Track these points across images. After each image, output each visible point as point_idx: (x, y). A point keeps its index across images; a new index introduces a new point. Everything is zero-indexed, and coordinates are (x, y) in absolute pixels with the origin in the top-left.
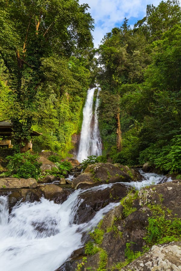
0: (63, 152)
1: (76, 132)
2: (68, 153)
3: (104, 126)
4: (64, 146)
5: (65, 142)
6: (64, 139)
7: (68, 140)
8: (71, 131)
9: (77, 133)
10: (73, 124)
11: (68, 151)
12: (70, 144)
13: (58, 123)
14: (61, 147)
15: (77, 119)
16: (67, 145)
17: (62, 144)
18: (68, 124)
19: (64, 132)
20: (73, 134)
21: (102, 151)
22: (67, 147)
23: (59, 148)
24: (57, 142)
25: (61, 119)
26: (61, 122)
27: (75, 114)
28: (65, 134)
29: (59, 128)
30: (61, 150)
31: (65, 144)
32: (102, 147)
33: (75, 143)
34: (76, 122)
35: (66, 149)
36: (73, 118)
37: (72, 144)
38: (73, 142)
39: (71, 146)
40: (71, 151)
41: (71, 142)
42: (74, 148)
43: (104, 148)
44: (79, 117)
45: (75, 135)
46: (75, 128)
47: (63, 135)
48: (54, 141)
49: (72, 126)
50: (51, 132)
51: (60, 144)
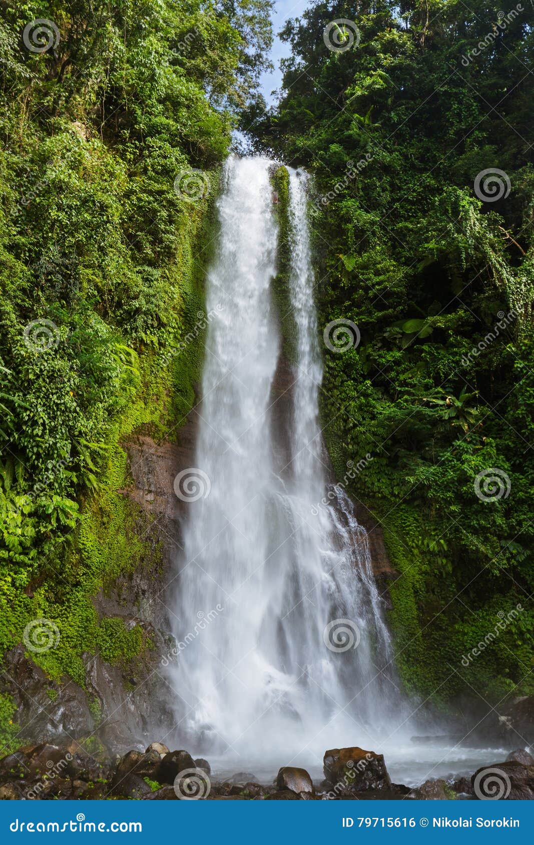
0: (41, 595)
1: (156, 417)
2: (102, 614)
4: (65, 529)
5: (79, 493)
10: (131, 351)
11: (99, 583)
12: (117, 517)
14: (29, 533)
15: (163, 316)
16: (87, 518)
22: (89, 539)
30: (23, 576)
31: (69, 503)
32: (375, 558)
33: (150, 507)
34: (155, 339)
35: (81, 561)
36: (136, 304)
37: (130, 522)
38: (136, 495)
39: (121, 538)
40: (125, 593)
41: (124, 499)
42: (142, 559)
43: (396, 565)
44: (174, 308)
45: (148, 440)
46: (147, 385)
47: (69, 401)
49: (130, 363)
51: (21, 500)
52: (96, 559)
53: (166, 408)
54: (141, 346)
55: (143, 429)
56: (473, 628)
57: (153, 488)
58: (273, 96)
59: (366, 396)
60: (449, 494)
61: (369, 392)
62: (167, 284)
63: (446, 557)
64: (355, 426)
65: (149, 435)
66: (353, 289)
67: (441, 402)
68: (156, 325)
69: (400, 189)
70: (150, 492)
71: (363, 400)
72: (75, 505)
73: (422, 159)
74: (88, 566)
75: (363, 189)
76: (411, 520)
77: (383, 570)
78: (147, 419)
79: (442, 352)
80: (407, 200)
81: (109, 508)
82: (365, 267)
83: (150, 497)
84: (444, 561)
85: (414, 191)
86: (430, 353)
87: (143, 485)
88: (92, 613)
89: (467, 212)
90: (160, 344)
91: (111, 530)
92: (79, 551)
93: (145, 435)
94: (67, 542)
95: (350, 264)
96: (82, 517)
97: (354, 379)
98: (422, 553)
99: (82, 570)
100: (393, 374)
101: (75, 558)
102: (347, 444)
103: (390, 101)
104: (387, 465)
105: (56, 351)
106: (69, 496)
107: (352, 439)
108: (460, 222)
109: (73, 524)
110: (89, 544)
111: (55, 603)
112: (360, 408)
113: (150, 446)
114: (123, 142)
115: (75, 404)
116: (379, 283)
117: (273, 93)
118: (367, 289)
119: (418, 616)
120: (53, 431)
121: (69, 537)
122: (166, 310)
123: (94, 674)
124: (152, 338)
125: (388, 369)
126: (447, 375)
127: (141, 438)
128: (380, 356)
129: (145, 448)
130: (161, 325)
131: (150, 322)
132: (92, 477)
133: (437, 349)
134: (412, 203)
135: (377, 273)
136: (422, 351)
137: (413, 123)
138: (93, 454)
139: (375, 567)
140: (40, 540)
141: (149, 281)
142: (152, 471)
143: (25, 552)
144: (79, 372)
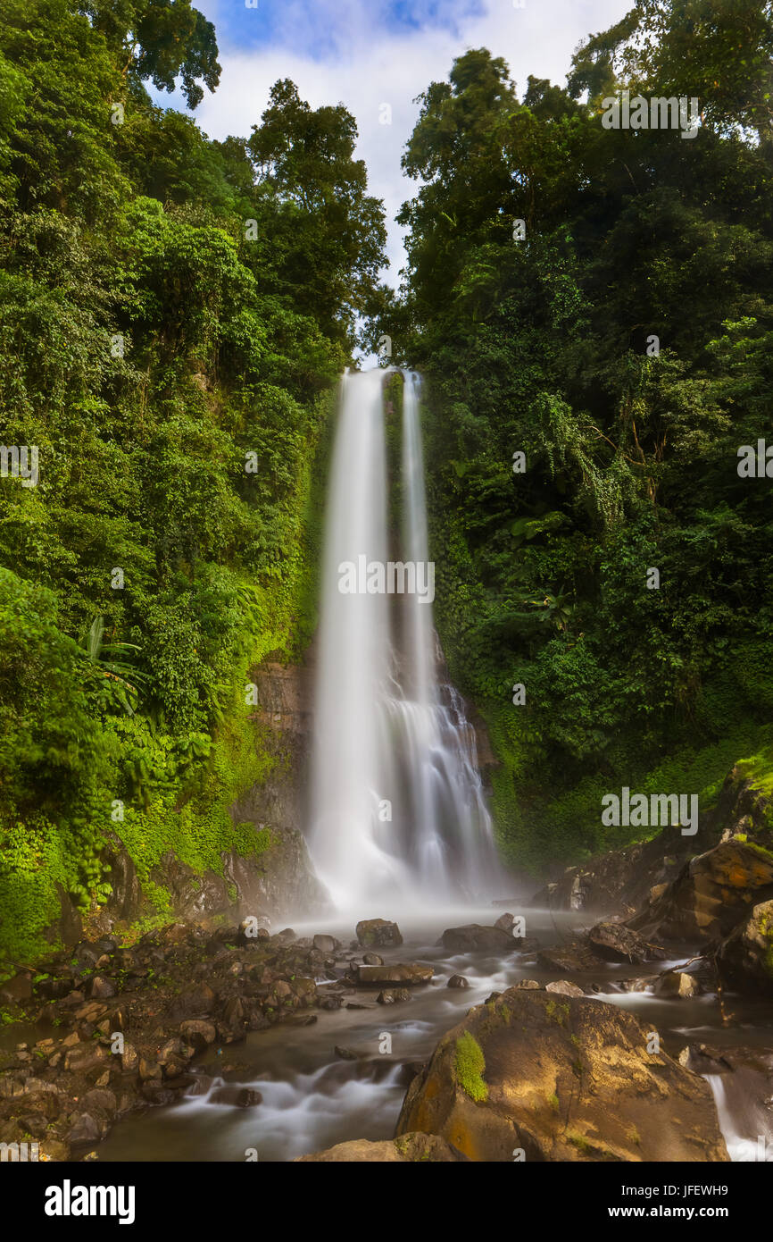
0: (187, 810)
1: (282, 644)
2: (237, 820)
4: (202, 758)
5: (211, 727)
6: (203, 696)
7: (230, 705)
8: (249, 639)
9: (289, 652)
10: (255, 589)
11: (234, 796)
12: (248, 738)
13: (147, 555)
14: (173, 765)
15: (285, 550)
16: (220, 746)
17: (185, 741)
18: (222, 579)
19: (197, 635)
20: (257, 658)
21: (486, 782)
22: (222, 763)
23: (152, 776)
24: (135, 726)
25: (173, 528)
26: (174, 555)
27: (267, 518)
28: (205, 656)
29: (159, 603)
30: (171, 798)
31: (203, 736)
32: (480, 751)
33: (278, 726)
34: (278, 572)
35: (218, 780)
36: (257, 545)
37: (260, 742)
38: (263, 718)
39: (253, 756)
40: (258, 801)
41: (253, 723)
42: (272, 771)
43: (499, 755)
44: (296, 538)
45: (276, 665)
46: (272, 615)
47: (193, 657)
48: (111, 720)
49: (254, 600)
50: (82, 629)
51: (164, 740)
52: (230, 777)
53: (291, 633)
54: (265, 581)
55: (270, 657)
56: (564, 807)
57: (279, 709)
58: (401, 276)
59: (478, 598)
60: (541, 692)
61: (482, 594)
62: (287, 517)
63: (542, 747)
64: (467, 629)
65: (277, 661)
66: (465, 494)
67: (539, 604)
68: (278, 558)
69: (510, 383)
70: (277, 713)
71: (475, 603)
72: (208, 738)
73: (531, 350)
74: (222, 784)
75: (473, 390)
77: (487, 761)
78: (275, 646)
79: (543, 554)
80: (516, 395)
81: (240, 733)
82: (475, 471)
83: (278, 718)
84: (540, 750)
85: (524, 385)
86: (532, 556)
87: (271, 708)
88: (229, 820)
89: (556, 419)
90: (284, 575)
91: (243, 752)
92: (215, 773)
93: (272, 661)
94: (204, 767)
95: (461, 470)
96: (215, 746)
97: (469, 582)
98: (522, 744)
99: (219, 787)
100: (502, 576)
101: (212, 779)
102: (461, 646)
103: (496, 294)
104: (495, 665)
105: (181, 616)
106: (203, 731)
107: (465, 641)
108: (550, 429)
109: (207, 753)
110: (223, 767)
111: (200, 814)
112: (474, 611)
113: (278, 671)
114: (239, 388)
115: (198, 660)
116: (487, 488)
117: (401, 272)
118: (477, 494)
119: (518, 799)
120: (183, 683)
121: (206, 763)
122: (287, 542)
123: (231, 867)
124: (274, 571)
125: (498, 571)
126: (546, 576)
127: (270, 664)
128: (492, 559)
129: (273, 673)
130: (283, 556)
131: (272, 557)
132: (220, 713)
133: (538, 551)
134: (522, 398)
135: (487, 476)
136: (525, 554)
137: (523, 312)
138: (219, 694)
139: (480, 759)
140: (181, 770)
141: (269, 518)
142: (279, 694)
143: (171, 779)
144: (201, 630)
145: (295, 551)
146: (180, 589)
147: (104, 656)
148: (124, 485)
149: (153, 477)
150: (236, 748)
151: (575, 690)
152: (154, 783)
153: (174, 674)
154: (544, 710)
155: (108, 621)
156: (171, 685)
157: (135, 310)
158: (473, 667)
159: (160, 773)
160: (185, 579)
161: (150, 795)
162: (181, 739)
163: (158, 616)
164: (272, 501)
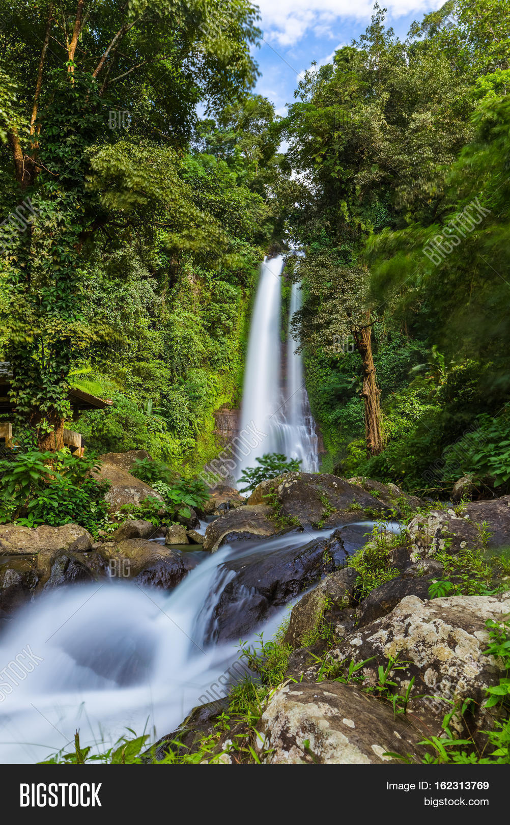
0: (187, 466)
1: (229, 400)
3: (321, 377)
4: (192, 448)
5: (195, 436)
6: (191, 424)
7: (203, 428)
8: (212, 400)
9: (232, 404)
10: (216, 377)
11: (205, 462)
12: (211, 441)
13: (167, 373)
14: (180, 450)
15: (231, 357)
16: (200, 443)
17: (184, 441)
18: (199, 376)
19: (187, 402)
20: (217, 407)
21: (320, 460)
22: (200, 450)
23: (173, 453)
24: (166, 435)
25: (177, 360)
26: (177, 370)
27: (222, 343)
28: (191, 410)
29: (173, 390)
30: (181, 462)
31: (192, 440)
32: (319, 446)
33: (225, 436)
34: (227, 368)
36: (216, 357)
37: (217, 442)
38: (219, 432)
39: (214, 447)
41: (214, 434)
43: (326, 449)
44: (236, 351)
45: (226, 410)
46: (225, 387)
47: (186, 410)
48: (158, 433)
49: (215, 382)
50: (145, 404)
51: (177, 441)
52: (204, 455)
53: (233, 395)
54: (221, 372)
55: (223, 406)
57: (226, 428)
59: (327, 375)
61: (329, 373)
62: (231, 341)
64: (320, 390)
65: (226, 408)
68: (227, 361)
70: (225, 430)
71: (325, 377)
72: (194, 440)
74: (200, 457)
76: (334, 431)
77: (321, 451)
78: (226, 401)
81: (209, 438)
83: (226, 432)
87: (223, 428)
90: (230, 369)
91: (210, 445)
93: (224, 408)
94: (193, 451)
96: (197, 443)
98: (337, 444)
99: (199, 459)
101: (196, 455)
105: (181, 395)
106: (192, 438)
109: (194, 446)
113: (226, 412)
115: (188, 411)
120: (183, 420)
122: (232, 354)
127: (223, 410)
129: (224, 413)
130: (230, 360)
131: (224, 361)
132: (198, 431)
138: (198, 424)
139: (319, 450)
140: (184, 452)
141: (223, 343)
142: (227, 422)
143: (180, 455)
144: (189, 400)
145: (236, 357)
146: (181, 384)
147: (154, 412)
148: (157, 347)
149: (168, 340)
150: (207, 444)
151: (358, 421)
152: (174, 456)
153: (179, 417)
154: (346, 429)
155: (153, 399)
156: (178, 421)
157: (158, 265)
158: (320, 409)
159: (176, 452)
160: (183, 380)
161: (173, 460)
162: (183, 441)
163: (172, 395)
164: (224, 335)
